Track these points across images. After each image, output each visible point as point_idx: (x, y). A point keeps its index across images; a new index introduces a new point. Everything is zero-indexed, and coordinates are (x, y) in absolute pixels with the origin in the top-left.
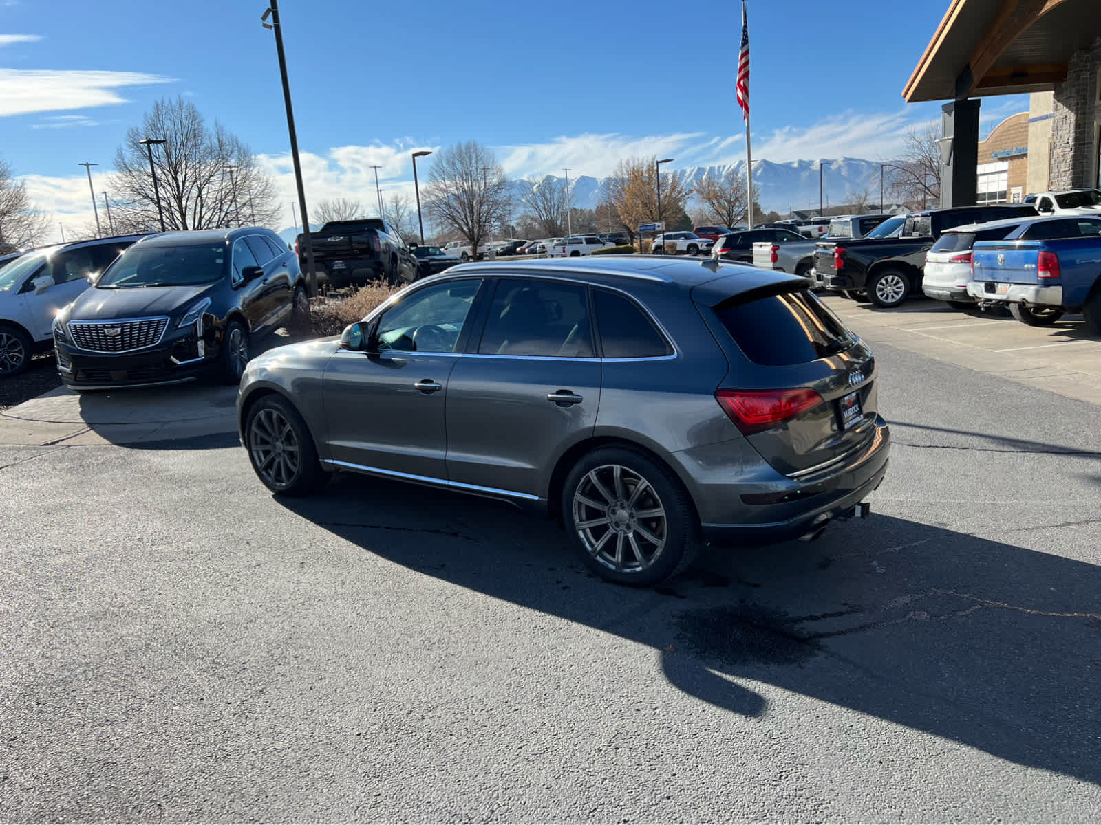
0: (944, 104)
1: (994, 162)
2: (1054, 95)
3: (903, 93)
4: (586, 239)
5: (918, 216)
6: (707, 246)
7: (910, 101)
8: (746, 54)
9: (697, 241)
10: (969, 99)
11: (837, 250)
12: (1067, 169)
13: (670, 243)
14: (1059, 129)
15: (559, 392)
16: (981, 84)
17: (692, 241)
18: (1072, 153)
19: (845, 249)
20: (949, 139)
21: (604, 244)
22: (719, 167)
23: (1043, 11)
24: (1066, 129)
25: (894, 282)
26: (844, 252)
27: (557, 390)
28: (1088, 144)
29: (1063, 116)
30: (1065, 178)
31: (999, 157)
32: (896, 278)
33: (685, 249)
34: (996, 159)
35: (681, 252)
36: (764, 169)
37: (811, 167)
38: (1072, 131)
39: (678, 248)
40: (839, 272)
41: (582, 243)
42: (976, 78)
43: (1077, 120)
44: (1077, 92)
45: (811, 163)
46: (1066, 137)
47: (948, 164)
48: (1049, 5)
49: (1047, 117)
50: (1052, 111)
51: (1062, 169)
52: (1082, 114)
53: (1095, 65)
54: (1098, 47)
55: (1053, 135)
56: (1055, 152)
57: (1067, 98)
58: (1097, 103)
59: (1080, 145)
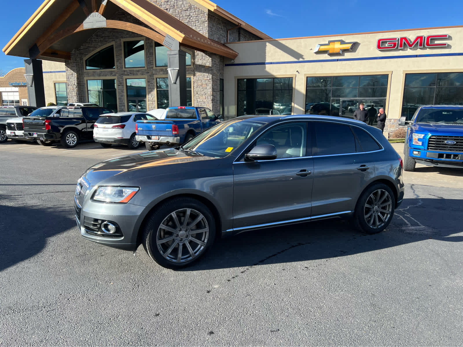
0: (25, 59)
1: (10, 87)
2: (65, 64)
3: (3, 50)
7: (8, 54)
10: (37, 59)
11: (44, 121)
14: (69, 78)
15: (362, 166)
18: (77, 89)
20: (31, 75)
24: (73, 79)
25: (73, 136)
26: (50, 122)
27: (361, 165)
28: (83, 86)
29: (71, 73)
31: (13, 85)
32: (73, 134)
34: (11, 86)
40: (49, 132)
42: (41, 51)
43: (77, 76)
44: (76, 65)
46: (74, 82)
48: (78, 30)
49: (51, 72)
50: (65, 70)
51: (73, 95)
52: (80, 74)
53: (82, 56)
54: (82, 49)
55: (67, 80)
56: (69, 87)
57: (72, 67)
58: (85, 71)
59: (80, 86)
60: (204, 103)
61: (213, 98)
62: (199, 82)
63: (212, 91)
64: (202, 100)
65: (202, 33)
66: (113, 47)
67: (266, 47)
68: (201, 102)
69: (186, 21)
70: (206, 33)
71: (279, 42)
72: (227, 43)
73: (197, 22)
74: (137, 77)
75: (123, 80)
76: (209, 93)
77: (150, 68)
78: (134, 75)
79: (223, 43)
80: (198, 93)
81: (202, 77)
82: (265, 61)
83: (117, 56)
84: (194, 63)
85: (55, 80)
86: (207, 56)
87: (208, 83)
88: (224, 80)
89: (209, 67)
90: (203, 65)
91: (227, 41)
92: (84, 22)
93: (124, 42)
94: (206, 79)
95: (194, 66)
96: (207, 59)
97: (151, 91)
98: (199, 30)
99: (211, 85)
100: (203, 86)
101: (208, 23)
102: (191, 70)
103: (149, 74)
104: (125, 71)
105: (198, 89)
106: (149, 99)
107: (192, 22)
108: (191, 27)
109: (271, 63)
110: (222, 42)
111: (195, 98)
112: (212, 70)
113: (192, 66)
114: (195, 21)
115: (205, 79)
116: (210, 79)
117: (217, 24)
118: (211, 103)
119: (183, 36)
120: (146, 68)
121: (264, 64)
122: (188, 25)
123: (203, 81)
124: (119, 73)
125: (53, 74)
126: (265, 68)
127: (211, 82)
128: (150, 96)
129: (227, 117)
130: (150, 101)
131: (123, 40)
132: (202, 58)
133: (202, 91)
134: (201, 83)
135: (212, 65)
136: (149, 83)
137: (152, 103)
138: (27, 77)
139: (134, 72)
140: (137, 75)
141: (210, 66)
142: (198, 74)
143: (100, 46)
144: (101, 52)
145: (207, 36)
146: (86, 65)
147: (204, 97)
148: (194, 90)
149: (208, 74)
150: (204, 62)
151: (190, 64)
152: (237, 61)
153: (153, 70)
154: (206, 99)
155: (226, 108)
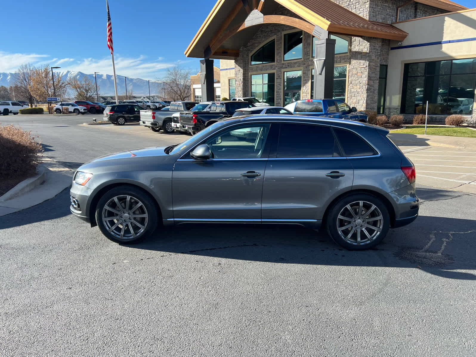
0: (201, 60)
2: (235, 62)
3: (185, 53)
4: (11, 103)
5: (218, 104)
6: (84, 110)
7: (188, 56)
8: (110, 25)
9: (78, 107)
10: (210, 59)
11: (193, 115)
12: (241, 89)
13: (65, 107)
14: (237, 74)
15: (332, 173)
16: (214, 55)
17: (76, 107)
18: (242, 84)
19: (197, 115)
20: (204, 74)
21: (22, 106)
22: (57, 73)
23: (239, 30)
24: (240, 75)
26: (197, 116)
28: (247, 81)
29: (239, 70)
30: (240, 93)
33: (73, 111)
35: (71, 112)
36: (80, 75)
37: (102, 77)
38: (242, 76)
39: (70, 110)
40: (195, 124)
41: (9, 105)
42: (213, 52)
43: (243, 72)
44: (243, 61)
45: (102, 75)
46: (240, 78)
47: (204, 84)
48: (241, 28)
49: (227, 69)
50: (234, 67)
51: (239, 89)
52: (245, 70)
53: (248, 52)
54: (249, 46)
55: (235, 76)
56: (236, 83)
57: (239, 63)
58: (250, 66)
59: (245, 81)
60: (358, 94)
61: (369, 87)
62: (354, 70)
63: (367, 79)
64: (355, 90)
65: (362, 16)
66: (275, 41)
67: (444, 23)
68: (355, 92)
69: (346, 5)
70: (367, 15)
71: (462, 15)
72: (396, 22)
73: (358, 3)
74: (294, 69)
75: (281, 73)
76: (364, 82)
77: (307, 59)
78: (291, 67)
79: (390, 24)
80: (352, 83)
81: (358, 65)
82: (442, 39)
83: (277, 49)
84: (350, 50)
85: (229, 76)
86: (365, 41)
87: (363, 71)
88: (388, 66)
89: (366, 53)
90: (360, 52)
91: (396, 20)
92: (245, 21)
93: (285, 35)
94: (362, 67)
95: (351, 54)
96: (365, 44)
97: (306, 83)
98: (359, 12)
99: (367, 74)
100: (358, 74)
101: (370, 4)
102: (348, 58)
103: (305, 65)
104: (283, 64)
105: (353, 78)
106: (303, 91)
107: (352, 4)
108: (350, 10)
109: (450, 42)
110: (389, 22)
111: (349, 88)
112: (369, 56)
113: (348, 54)
114: (356, 3)
115: (360, 67)
116: (366, 67)
117: (383, 3)
118: (366, 93)
119: (329, 23)
120: (303, 60)
121: (440, 43)
122: (347, 9)
123: (359, 69)
124: (278, 67)
125: (228, 71)
126: (442, 48)
127: (367, 70)
128: (304, 88)
129: (388, 108)
130: (304, 93)
131: (284, 33)
132: (359, 44)
133: (357, 80)
134: (356, 72)
135: (369, 51)
136: (305, 75)
137: (306, 95)
138: (201, 75)
139: (291, 65)
140: (294, 67)
141: (368, 52)
142: (353, 62)
143: (264, 41)
144: (264, 47)
145: (367, 18)
146: (251, 61)
147: (358, 87)
148: (348, 80)
149: (364, 61)
150: (361, 47)
151: (347, 52)
152: (405, 43)
153: (309, 61)
154: (360, 88)
155: (388, 98)
